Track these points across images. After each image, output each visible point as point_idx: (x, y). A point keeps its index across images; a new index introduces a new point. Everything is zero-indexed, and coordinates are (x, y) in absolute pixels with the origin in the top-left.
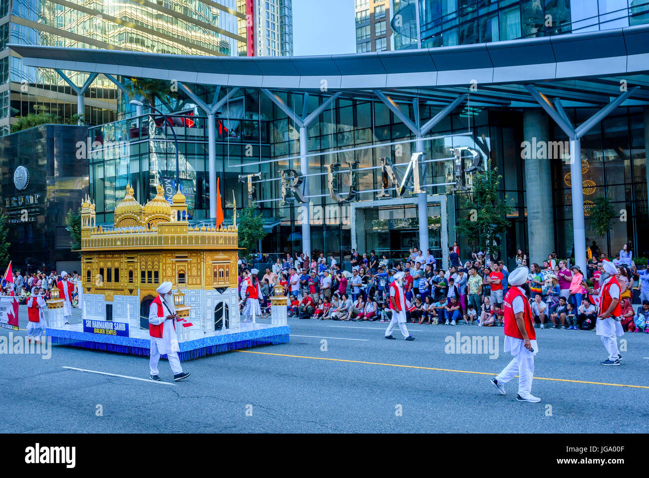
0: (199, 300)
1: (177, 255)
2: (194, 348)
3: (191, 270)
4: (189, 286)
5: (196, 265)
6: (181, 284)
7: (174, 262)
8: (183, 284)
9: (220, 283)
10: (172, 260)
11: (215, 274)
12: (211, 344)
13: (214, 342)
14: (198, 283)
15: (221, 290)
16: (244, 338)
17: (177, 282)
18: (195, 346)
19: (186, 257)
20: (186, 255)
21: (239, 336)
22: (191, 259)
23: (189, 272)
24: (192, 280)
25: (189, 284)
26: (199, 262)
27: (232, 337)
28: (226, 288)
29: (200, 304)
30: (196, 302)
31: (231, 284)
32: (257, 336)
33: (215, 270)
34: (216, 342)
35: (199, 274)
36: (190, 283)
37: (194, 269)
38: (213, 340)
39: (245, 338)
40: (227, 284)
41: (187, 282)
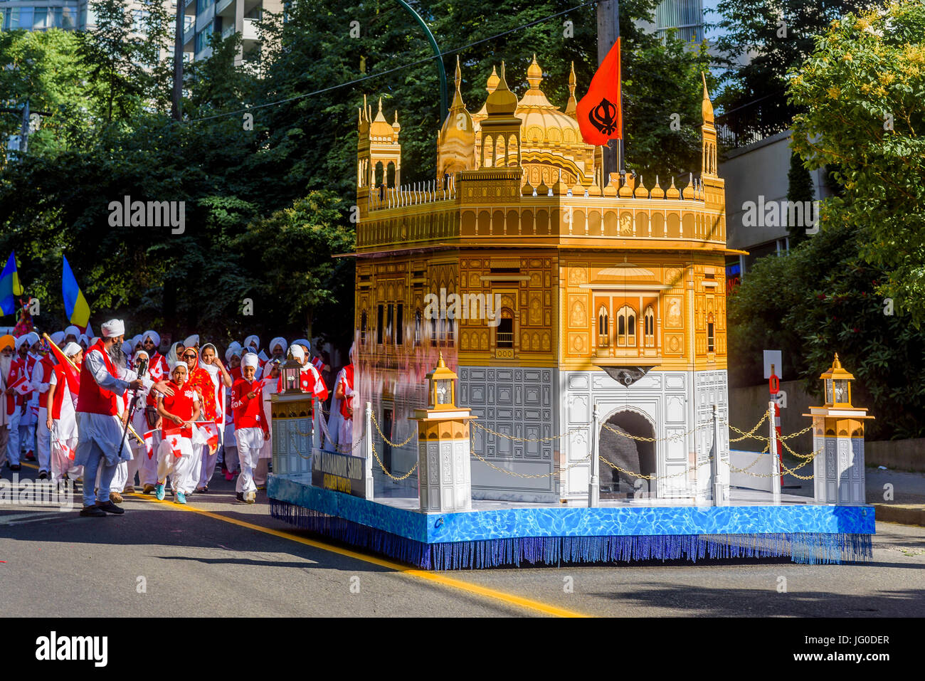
0: (546, 402)
1: (494, 265)
2: (476, 536)
3: (525, 308)
4: (521, 357)
5: (540, 294)
6: (502, 350)
7: (487, 285)
8: (507, 350)
9: (619, 352)
10: (483, 278)
11: (603, 324)
12: (541, 532)
13: (553, 527)
14: (546, 348)
15: (627, 374)
16: (674, 527)
17: (493, 344)
18: (480, 530)
19: (515, 271)
20: (516, 265)
21: (650, 518)
22: (528, 278)
23: (524, 316)
24: (531, 339)
25: (522, 351)
26: (548, 284)
27: (623, 518)
28: (647, 368)
29: (548, 411)
30: (539, 404)
31: (664, 356)
32: (726, 528)
33: (603, 312)
34: (558, 526)
35: (548, 323)
36: (525, 347)
37: (536, 305)
38: (548, 520)
39: (672, 528)
40: (648, 357)
41: (517, 344)
